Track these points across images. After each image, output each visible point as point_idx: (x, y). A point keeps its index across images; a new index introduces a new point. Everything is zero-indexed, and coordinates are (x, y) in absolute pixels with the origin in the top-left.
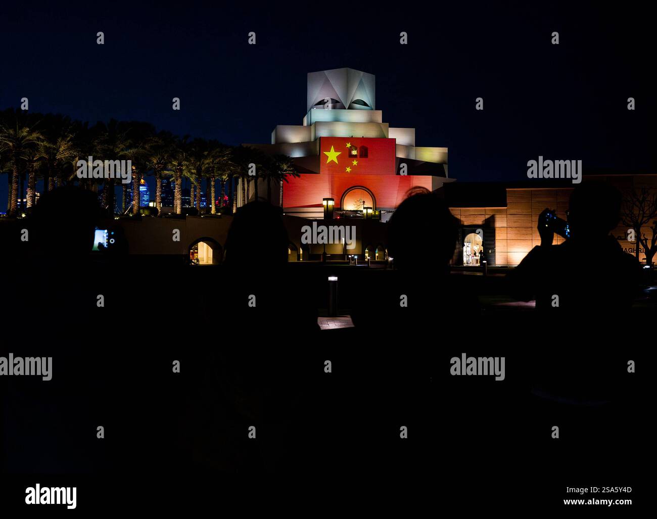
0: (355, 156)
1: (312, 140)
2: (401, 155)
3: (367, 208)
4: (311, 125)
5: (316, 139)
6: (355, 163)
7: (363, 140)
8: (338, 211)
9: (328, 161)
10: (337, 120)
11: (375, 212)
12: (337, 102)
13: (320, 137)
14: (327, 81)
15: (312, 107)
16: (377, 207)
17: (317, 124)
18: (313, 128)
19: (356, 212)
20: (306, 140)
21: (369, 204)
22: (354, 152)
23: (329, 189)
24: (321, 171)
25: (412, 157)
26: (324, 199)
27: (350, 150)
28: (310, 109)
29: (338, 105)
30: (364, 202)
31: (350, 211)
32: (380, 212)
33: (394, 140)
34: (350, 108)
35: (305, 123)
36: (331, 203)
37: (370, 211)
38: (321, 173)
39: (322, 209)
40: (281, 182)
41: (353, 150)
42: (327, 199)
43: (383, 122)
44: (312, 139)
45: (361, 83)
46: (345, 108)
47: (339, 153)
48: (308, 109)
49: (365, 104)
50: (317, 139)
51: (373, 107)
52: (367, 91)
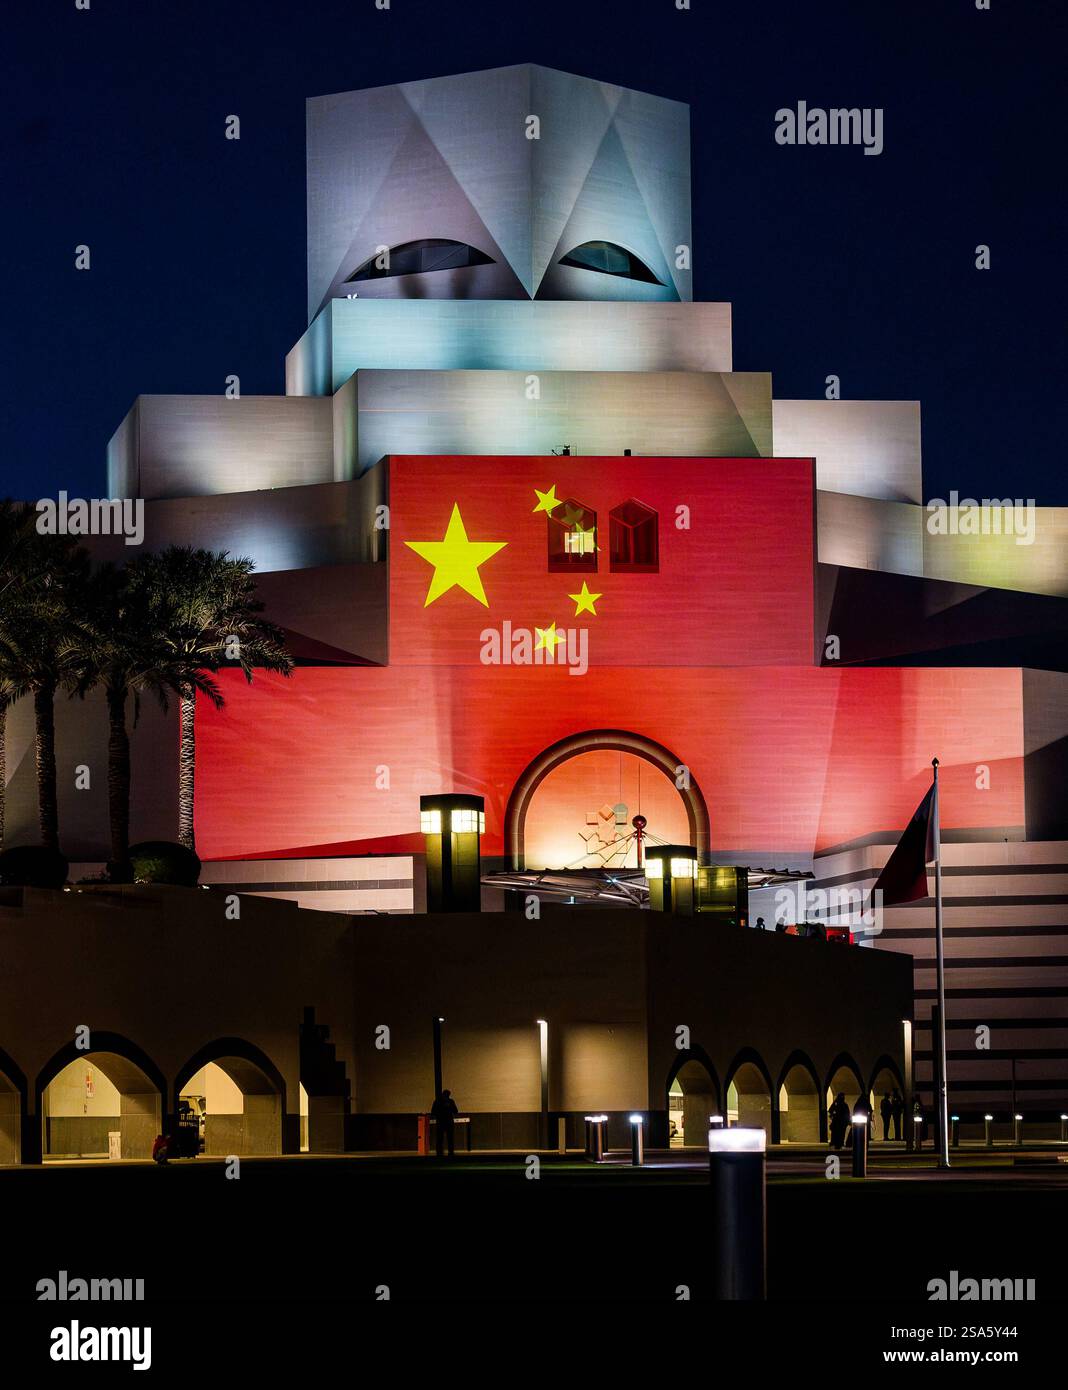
0: (584, 564)
1: (339, 477)
2: (842, 551)
3: (666, 852)
4: (330, 391)
5: (359, 472)
6: (585, 600)
7: (628, 466)
8: (492, 873)
9: (433, 595)
10: (476, 360)
11: (712, 876)
12: (477, 258)
13: (387, 457)
14: (416, 143)
15: (335, 292)
16: (714, 846)
17: (363, 380)
18: (341, 402)
19: (597, 876)
20: (308, 476)
21: (670, 828)
22: (580, 542)
23: (442, 749)
24: (392, 650)
25: (909, 563)
26: (427, 803)
27: (556, 526)
28: (325, 304)
29: (483, 271)
30: (640, 822)
31: (566, 873)
32: (742, 873)
33: (807, 466)
34: (552, 290)
35: (297, 381)
36: (466, 823)
37: (684, 869)
38: (391, 660)
39: (402, 867)
40: (186, 705)
41: (571, 529)
42: (444, 803)
43: (736, 368)
44: (341, 470)
45: (610, 147)
46: (520, 294)
47: (491, 549)
48: (313, 304)
49: (636, 269)
50: (366, 471)
51: (684, 287)
52: (647, 199)
